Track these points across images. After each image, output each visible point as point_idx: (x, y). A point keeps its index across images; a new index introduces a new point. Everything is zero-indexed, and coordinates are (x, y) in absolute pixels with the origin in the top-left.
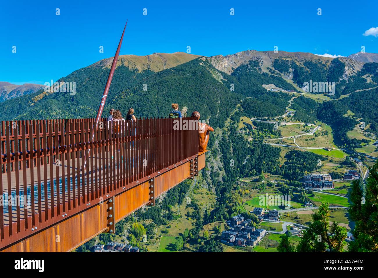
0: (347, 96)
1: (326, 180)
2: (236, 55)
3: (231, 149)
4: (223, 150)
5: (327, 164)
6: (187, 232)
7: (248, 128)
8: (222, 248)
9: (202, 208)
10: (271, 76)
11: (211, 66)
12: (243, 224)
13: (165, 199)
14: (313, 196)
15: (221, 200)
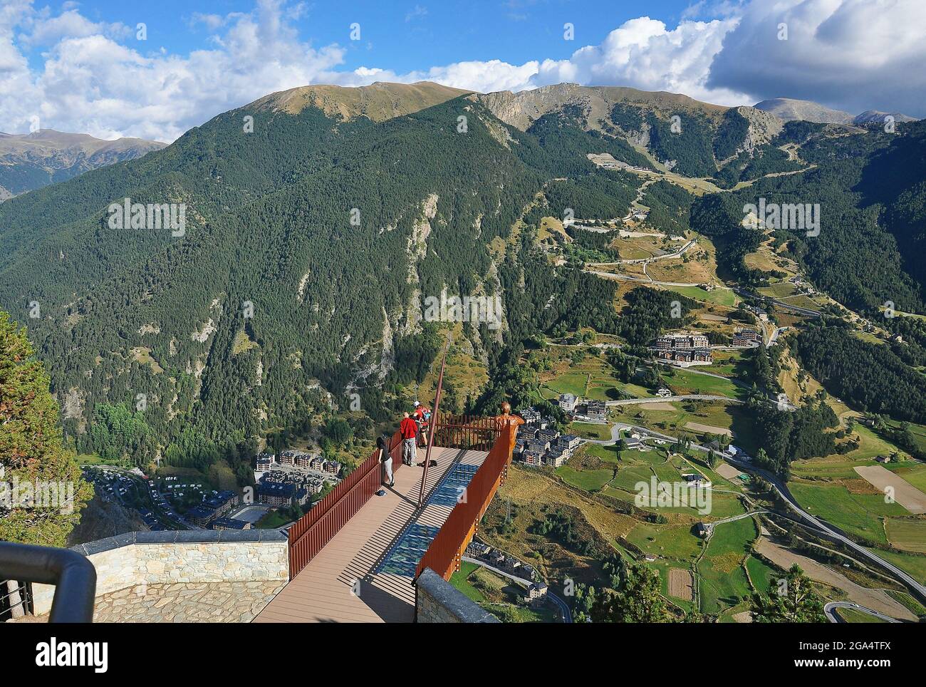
0: (748, 184)
1: (698, 345)
2: (536, 91)
3: (522, 279)
4: (505, 281)
5: (702, 316)
7: (556, 239)
9: (462, 392)
10: (605, 137)
11: (488, 112)
12: (537, 424)
14: (672, 375)
15: (498, 378)
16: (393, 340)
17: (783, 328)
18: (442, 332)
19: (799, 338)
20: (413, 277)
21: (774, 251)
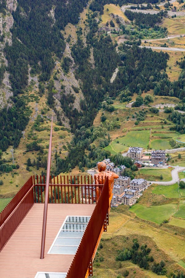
18: (30, 104)
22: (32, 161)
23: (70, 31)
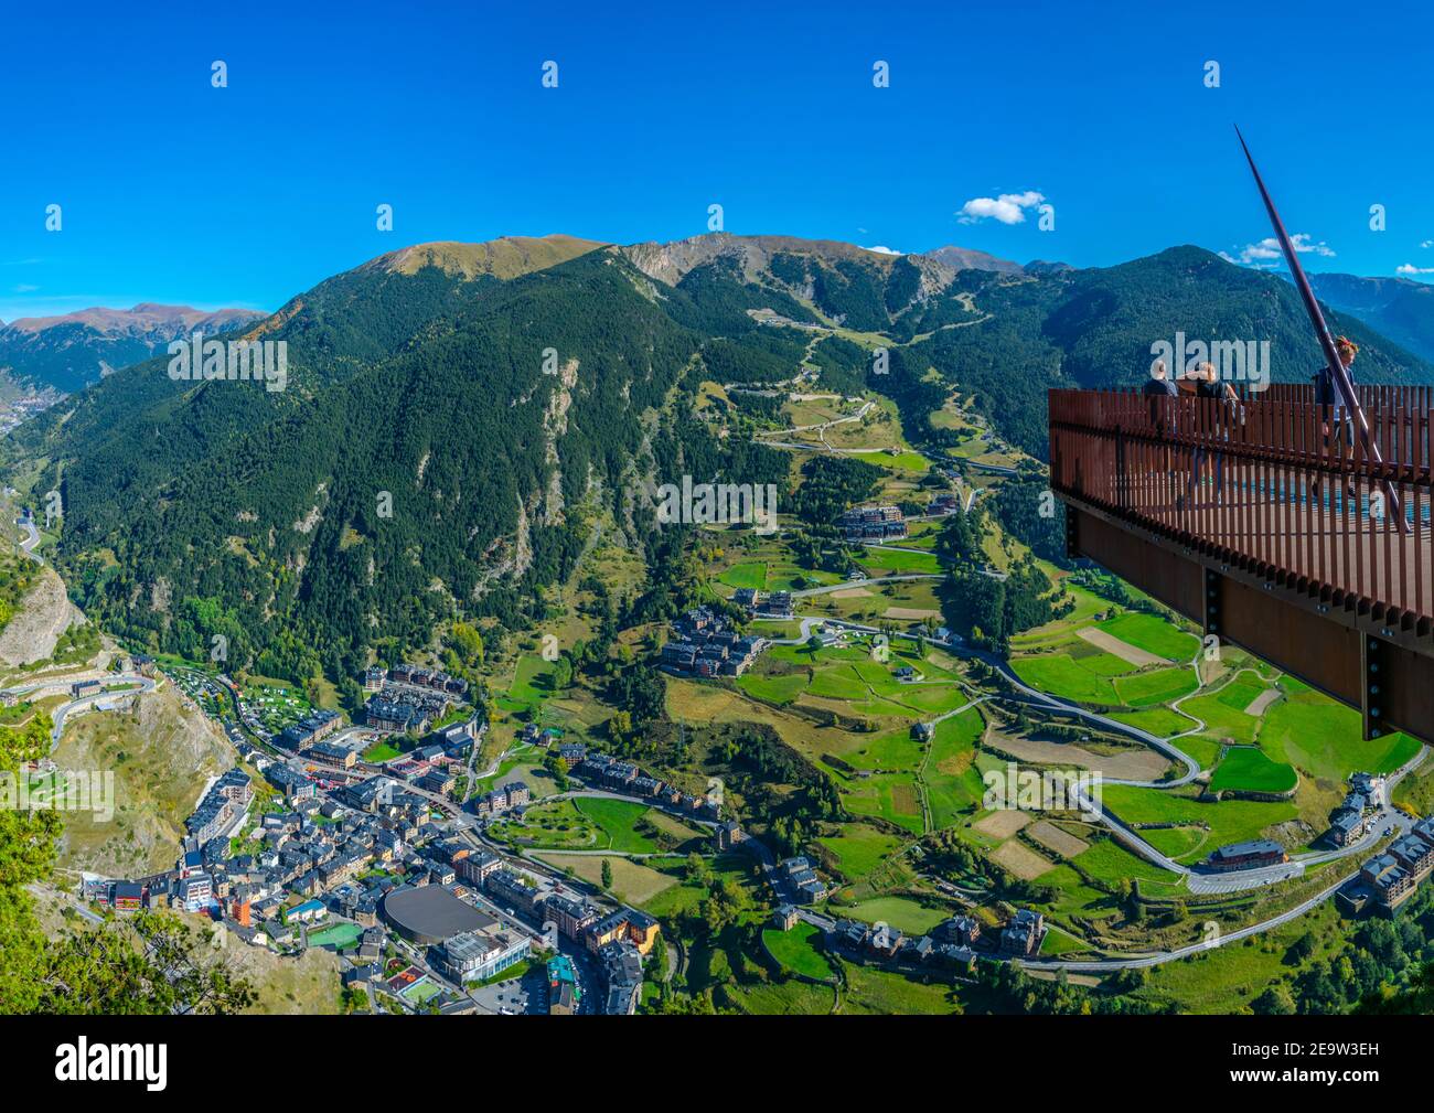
0: (926, 337)
1: (889, 519)
2: (686, 242)
3: (681, 455)
4: (662, 457)
5: (892, 485)
6: (579, 647)
7: (718, 407)
8: (664, 683)
9: (615, 593)
10: (766, 291)
11: (631, 266)
12: (711, 627)
13: (528, 570)
14: (864, 555)
15: (658, 574)
16: (530, 533)
17: (979, 490)
18: (589, 521)
19: (998, 499)
20: (553, 456)
21: (960, 407)
22: (588, 605)
23: (651, 417)
